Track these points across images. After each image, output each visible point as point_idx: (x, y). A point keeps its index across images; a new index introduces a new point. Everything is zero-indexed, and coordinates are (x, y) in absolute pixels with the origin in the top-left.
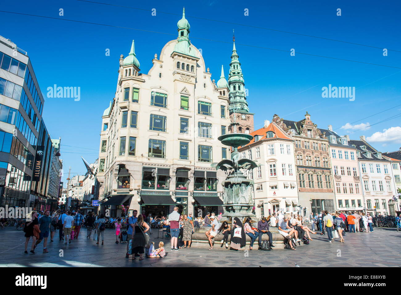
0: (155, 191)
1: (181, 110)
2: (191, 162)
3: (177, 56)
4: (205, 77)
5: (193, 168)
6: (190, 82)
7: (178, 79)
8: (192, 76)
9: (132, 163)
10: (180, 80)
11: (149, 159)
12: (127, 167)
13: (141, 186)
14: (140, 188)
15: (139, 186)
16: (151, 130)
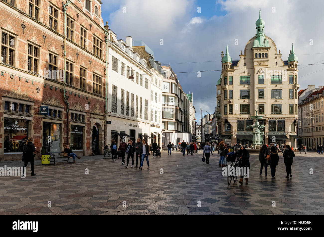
0: (244, 133)
1: (259, 84)
2: (266, 116)
3: (255, 50)
4: (276, 58)
5: (267, 119)
6: (264, 65)
7: (256, 65)
8: (266, 61)
9: (231, 119)
10: (257, 65)
11: (240, 116)
12: (229, 121)
13: (237, 130)
14: (236, 131)
15: (235, 130)
16: (241, 99)
